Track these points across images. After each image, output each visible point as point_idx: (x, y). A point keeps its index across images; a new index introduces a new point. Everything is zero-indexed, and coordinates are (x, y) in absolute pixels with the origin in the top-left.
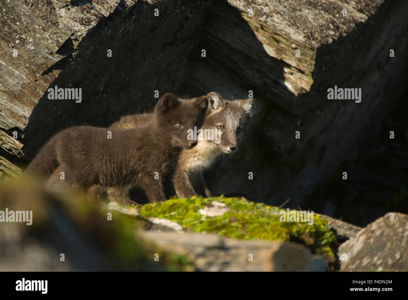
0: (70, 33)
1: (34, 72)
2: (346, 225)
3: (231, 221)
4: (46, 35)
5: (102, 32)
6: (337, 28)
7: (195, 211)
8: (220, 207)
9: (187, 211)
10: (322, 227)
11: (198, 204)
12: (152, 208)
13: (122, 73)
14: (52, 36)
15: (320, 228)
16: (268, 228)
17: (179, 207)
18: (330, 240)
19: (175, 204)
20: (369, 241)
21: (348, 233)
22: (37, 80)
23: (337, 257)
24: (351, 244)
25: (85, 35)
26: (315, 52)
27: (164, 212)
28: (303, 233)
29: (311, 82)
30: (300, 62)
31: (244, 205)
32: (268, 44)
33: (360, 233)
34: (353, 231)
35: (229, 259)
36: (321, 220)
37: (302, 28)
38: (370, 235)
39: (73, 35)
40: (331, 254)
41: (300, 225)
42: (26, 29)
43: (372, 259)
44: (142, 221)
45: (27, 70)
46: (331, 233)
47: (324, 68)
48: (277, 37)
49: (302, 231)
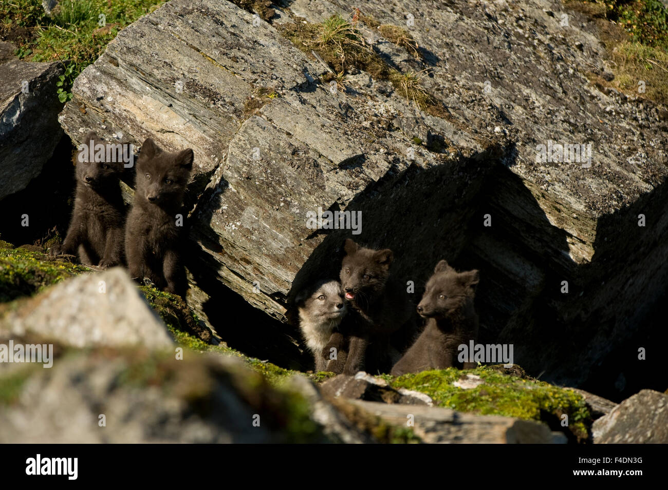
0: (336, 197)
1: (298, 236)
2: (603, 401)
3: (481, 395)
4: (312, 198)
5: (371, 197)
6: (621, 198)
7: (449, 384)
8: (474, 380)
9: (441, 383)
10: (576, 402)
11: (452, 376)
12: (405, 379)
13: (395, 238)
14: (318, 200)
15: (574, 403)
16: (519, 402)
17: (432, 379)
18: (584, 416)
19: (429, 376)
20: (622, 418)
21: (604, 409)
22: (301, 245)
23: (590, 433)
24: (605, 420)
25: (352, 199)
26: (596, 222)
27: (417, 384)
28: (556, 408)
29: (593, 252)
30: (581, 232)
31: (499, 378)
32: (550, 213)
33: (614, 409)
34: (610, 406)
35: (460, 434)
36: (575, 396)
37: (584, 198)
38: (623, 411)
39: (339, 199)
40: (584, 430)
41: (553, 400)
42: (292, 192)
43: (624, 436)
44: (391, 392)
45: (291, 234)
46: (586, 408)
47: (606, 239)
48: (558, 206)
49: (554, 407)
